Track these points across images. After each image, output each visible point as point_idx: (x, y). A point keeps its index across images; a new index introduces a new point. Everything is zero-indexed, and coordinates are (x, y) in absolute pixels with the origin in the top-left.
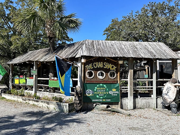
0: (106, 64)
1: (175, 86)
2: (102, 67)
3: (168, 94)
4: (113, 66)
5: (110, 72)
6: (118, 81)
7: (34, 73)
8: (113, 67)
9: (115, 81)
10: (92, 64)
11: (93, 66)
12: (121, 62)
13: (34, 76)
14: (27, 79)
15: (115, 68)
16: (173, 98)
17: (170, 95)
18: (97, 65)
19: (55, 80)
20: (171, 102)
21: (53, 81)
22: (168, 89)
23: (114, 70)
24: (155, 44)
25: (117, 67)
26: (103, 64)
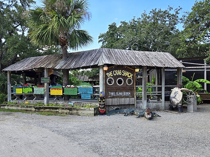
0: (124, 72)
1: (182, 91)
2: (121, 74)
3: (176, 97)
4: (130, 73)
5: (128, 79)
6: (134, 87)
7: (45, 81)
8: (130, 75)
9: (131, 88)
10: (112, 72)
11: (113, 74)
12: (137, 70)
13: (45, 84)
14: (34, 88)
15: (131, 75)
16: (179, 100)
17: (177, 98)
18: (116, 73)
19: (72, 88)
20: (178, 104)
21: (69, 89)
22: (176, 93)
23: (131, 78)
24: (163, 54)
25: (134, 75)
26: (122, 72)
